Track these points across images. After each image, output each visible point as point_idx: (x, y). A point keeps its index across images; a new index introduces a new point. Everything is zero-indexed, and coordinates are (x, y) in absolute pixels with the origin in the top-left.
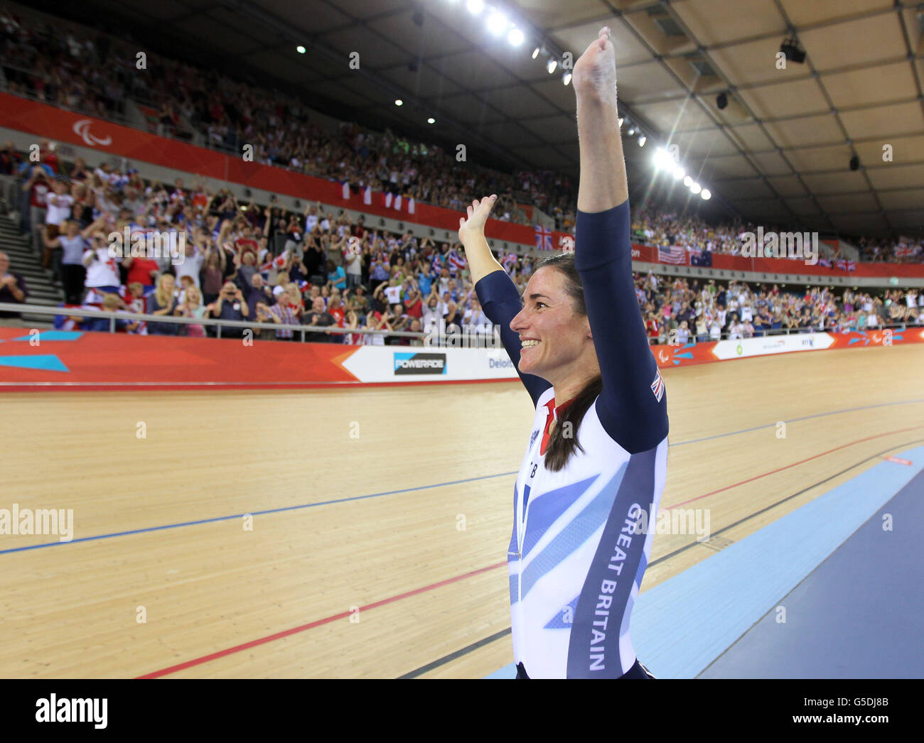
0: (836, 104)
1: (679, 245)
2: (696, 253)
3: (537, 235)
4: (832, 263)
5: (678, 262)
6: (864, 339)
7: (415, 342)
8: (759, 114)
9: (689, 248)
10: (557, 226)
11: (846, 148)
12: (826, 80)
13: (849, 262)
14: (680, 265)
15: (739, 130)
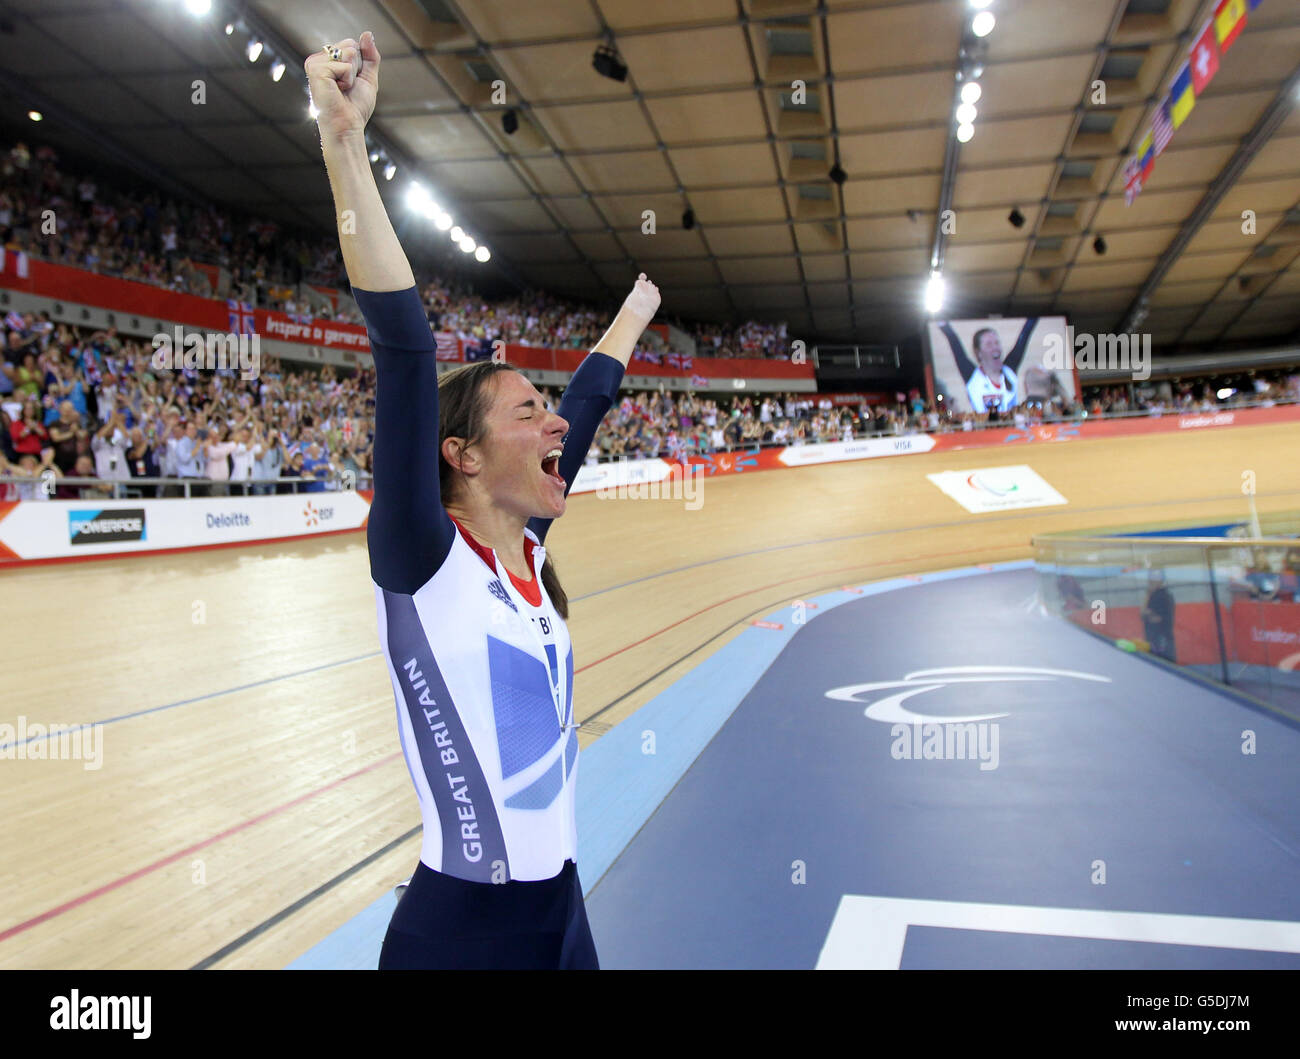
0: (665, 138)
1: (448, 331)
2: (472, 343)
3: (231, 315)
4: (661, 357)
5: (447, 357)
6: (709, 465)
7: (88, 493)
8: (561, 143)
9: (462, 336)
10: (260, 301)
11: (677, 197)
12: (650, 103)
13: (684, 357)
14: (450, 360)
15: (533, 164)
